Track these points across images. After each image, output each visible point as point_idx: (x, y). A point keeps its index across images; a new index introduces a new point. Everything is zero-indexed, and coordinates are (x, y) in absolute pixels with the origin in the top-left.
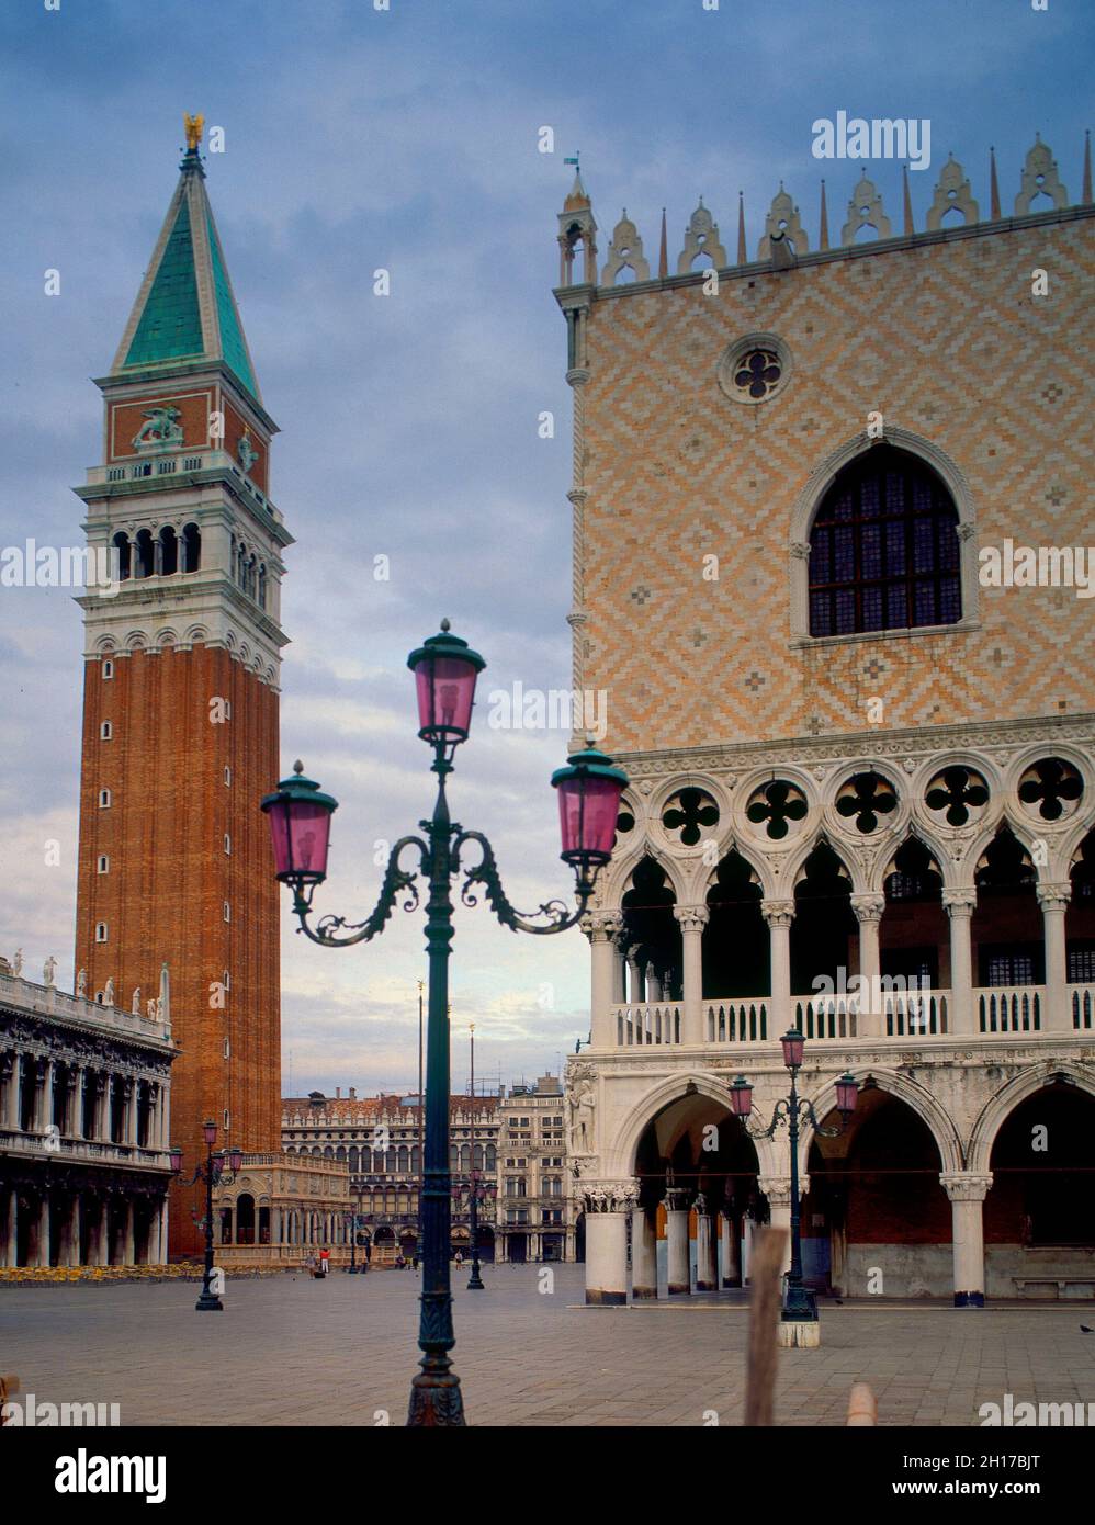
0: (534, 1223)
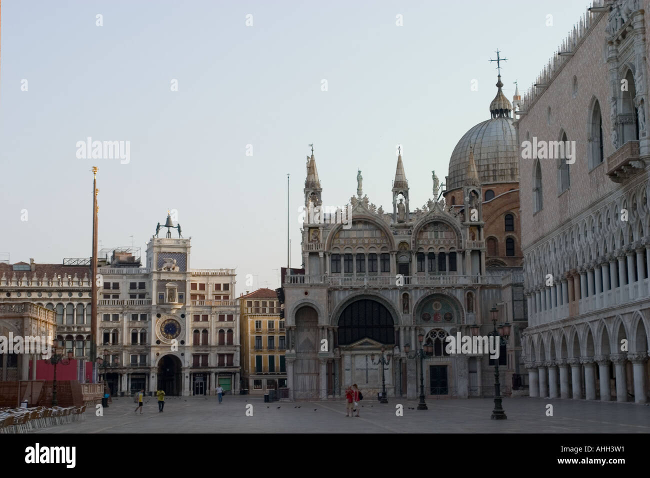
0: (124, 364)
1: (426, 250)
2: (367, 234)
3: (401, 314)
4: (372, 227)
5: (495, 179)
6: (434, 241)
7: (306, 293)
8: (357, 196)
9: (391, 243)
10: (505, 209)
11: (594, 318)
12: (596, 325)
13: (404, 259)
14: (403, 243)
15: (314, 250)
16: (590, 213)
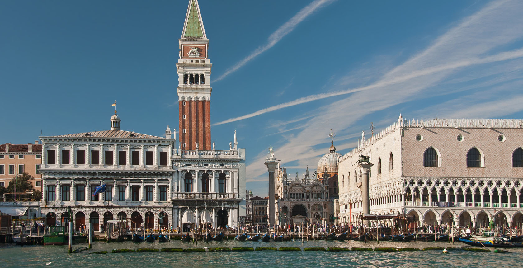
1: (314, 192)
2: (299, 188)
3: (308, 209)
4: (300, 186)
5: (331, 171)
6: (316, 190)
7: (285, 203)
8: (296, 178)
9: (305, 190)
10: (334, 180)
11: (354, 213)
12: (355, 214)
13: (308, 194)
14: (308, 190)
15: (285, 192)
16: (354, 191)
